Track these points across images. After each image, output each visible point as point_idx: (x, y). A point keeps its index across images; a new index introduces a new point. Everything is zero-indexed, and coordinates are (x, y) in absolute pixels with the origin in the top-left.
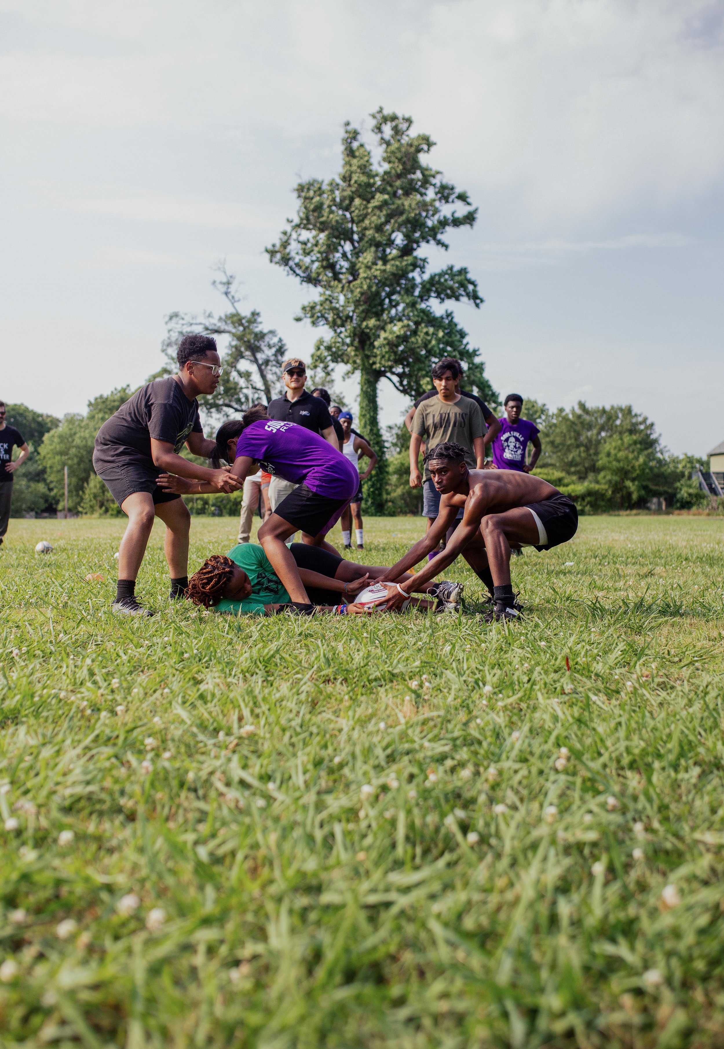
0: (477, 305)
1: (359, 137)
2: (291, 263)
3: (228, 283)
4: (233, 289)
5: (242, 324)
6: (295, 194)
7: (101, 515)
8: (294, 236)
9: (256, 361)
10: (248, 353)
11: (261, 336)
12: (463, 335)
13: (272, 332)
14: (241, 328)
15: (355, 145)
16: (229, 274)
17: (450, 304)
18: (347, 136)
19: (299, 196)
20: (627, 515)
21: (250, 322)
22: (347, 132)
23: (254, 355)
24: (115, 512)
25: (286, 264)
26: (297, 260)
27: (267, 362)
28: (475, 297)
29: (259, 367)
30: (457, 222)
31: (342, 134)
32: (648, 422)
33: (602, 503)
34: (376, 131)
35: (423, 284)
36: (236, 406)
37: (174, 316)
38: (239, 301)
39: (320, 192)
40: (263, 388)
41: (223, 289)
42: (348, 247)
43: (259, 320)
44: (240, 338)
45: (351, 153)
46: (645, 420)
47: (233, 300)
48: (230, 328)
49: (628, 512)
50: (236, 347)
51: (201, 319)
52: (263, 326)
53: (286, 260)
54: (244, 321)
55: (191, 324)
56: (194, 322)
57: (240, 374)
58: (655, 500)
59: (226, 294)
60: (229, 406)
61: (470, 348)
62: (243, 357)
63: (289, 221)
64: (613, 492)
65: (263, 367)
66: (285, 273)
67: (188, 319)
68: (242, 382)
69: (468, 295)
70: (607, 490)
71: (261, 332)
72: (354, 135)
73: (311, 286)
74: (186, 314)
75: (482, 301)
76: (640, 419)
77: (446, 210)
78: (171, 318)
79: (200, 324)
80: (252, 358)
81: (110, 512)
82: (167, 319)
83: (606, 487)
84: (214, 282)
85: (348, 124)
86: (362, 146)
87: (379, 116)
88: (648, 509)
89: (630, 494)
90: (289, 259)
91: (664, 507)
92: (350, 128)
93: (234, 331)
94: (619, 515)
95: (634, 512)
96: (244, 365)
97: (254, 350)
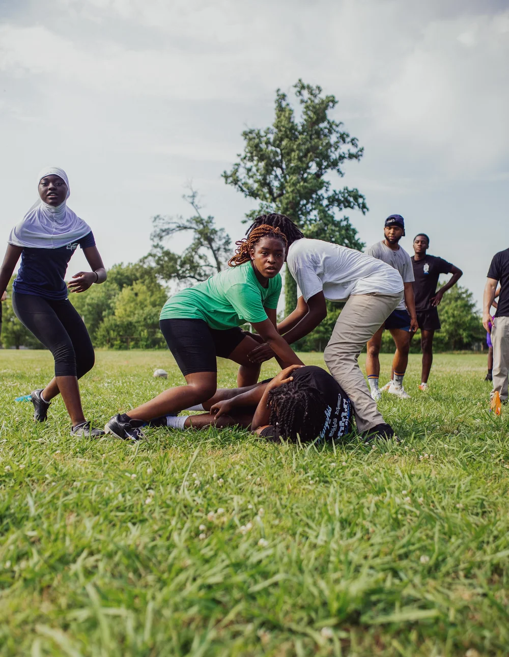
0: (364, 213)
1: (286, 98)
2: (240, 183)
3: (193, 196)
4: (196, 201)
5: (203, 224)
6: (243, 138)
7: (109, 348)
8: (242, 165)
9: (212, 248)
10: (206, 243)
11: (214, 232)
12: (355, 232)
13: (222, 230)
14: (201, 226)
15: (284, 104)
16: (194, 190)
17: (347, 212)
18: (278, 98)
19: (246, 138)
20: (458, 354)
21: (207, 222)
22: (278, 95)
23: (210, 244)
24: (118, 347)
25: (236, 184)
26: (243, 181)
27: (219, 249)
28: (364, 207)
29: (214, 251)
30: (351, 156)
31: (275, 97)
32: (469, 293)
33: (442, 346)
34: (298, 94)
35: (329, 198)
36: (198, 277)
37: (156, 218)
38: (201, 208)
39: (259, 136)
40: (216, 266)
41: (190, 200)
42: (278, 171)
43: (213, 221)
44: (201, 233)
45: (281, 109)
46: (467, 291)
47: (197, 208)
48: (194, 226)
49: (459, 352)
50: (199, 239)
51: (175, 220)
52: (216, 225)
53: (236, 182)
54: (204, 222)
55: (169, 223)
56: (171, 221)
57: (201, 257)
58: (477, 344)
59: (192, 203)
60: (193, 277)
61: (360, 241)
62: (202, 245)
63: (239, 155)
64: (449, 338)
65: (216, 252)
66: (236, 190)
67: (166, 219)
68: (202, 262)
69: (359, 205)
70: (445, 337)
71: (214, 229)
72: (283, 97)
73: (253, 199)
74: (165, 216)
75: (368, 210)
76: (463, 290)
77: (345, 148)
78: (155, 219)
79: (175, 223)
80: (209, 246)
81: (115, 347)
82: (153, 219)
83: (445, 334)
84: (184, 196)
85: (278, 90)
86: (288, 105)
87: (300, 85)
88: (472, 350)
89: (461, 339)
90: (238, 181)
91: (482, 349)
92: (281, 93)
93: (196, 227)
94: (452, 354)
95: (463, 352)
96: (203, 250)
97: (210, 240)
